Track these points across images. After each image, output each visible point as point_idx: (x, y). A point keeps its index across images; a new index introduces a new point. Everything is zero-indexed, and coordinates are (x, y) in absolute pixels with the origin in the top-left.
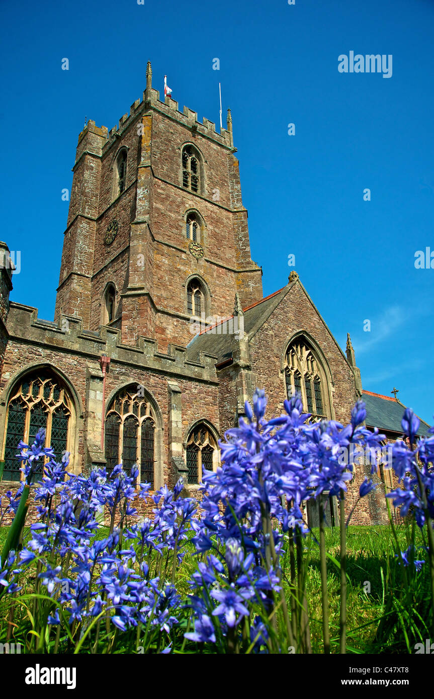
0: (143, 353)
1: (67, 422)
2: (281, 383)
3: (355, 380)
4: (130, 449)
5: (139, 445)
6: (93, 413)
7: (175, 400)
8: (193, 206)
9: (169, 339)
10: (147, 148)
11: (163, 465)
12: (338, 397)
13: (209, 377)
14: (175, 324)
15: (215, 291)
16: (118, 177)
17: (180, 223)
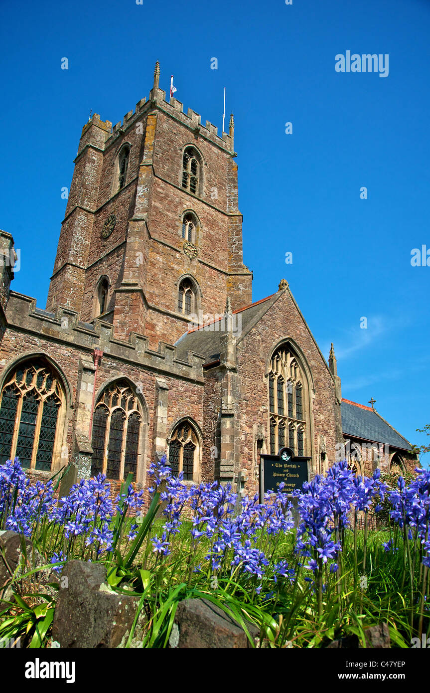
0: (134, 349)
1: (57, 411)
2: (265, 387)
3: (335, 389)
4: (116, 440)
5: (125, 438)
6: (83, 404)
7: (162, 396)
8: (190, 206)
9: (158, 336)
10: (150, 147)
11: (146, 459)
12: (318, 404)
13: (196, 376)
14: (165, 321)
15: (206, 292)
16: (119, 172)
17: (177, 223)
